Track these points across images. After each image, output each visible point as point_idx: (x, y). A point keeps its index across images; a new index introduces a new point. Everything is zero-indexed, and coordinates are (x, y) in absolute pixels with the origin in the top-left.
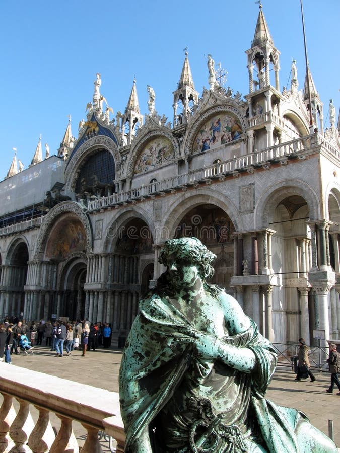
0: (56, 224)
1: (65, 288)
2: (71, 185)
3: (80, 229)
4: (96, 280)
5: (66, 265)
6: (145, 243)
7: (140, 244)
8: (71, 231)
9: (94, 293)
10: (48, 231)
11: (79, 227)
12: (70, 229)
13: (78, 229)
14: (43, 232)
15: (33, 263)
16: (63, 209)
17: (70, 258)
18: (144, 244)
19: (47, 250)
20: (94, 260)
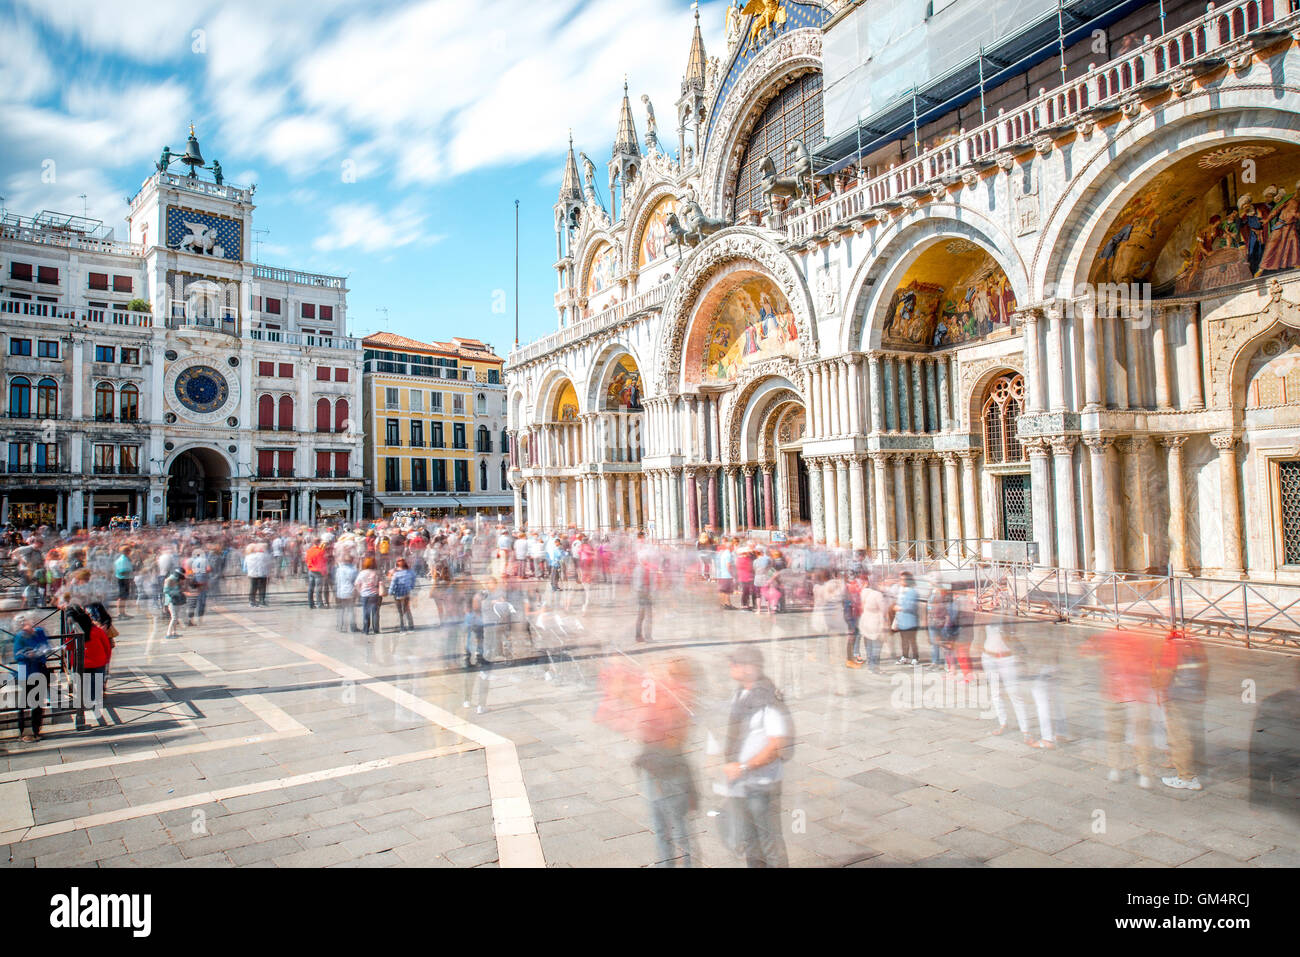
0: (703, 297)
1: (744, 459)
2: (725, 188)
3: (766, 302)
4: (835, 430)
5: (740, 400)
6: (970, 314)
7: (954, 319)
8: (742, 311)
9: (833, 464)
10: (684, 316)
11: (763, 295)
12: (739, 303)
13: (762, 301)
14: (673, 320)
15: (655, 402)
16: (717, 251)
17: (749, 381)
18: (965, 317)
19: (687, 365)
20: (825, 374)
